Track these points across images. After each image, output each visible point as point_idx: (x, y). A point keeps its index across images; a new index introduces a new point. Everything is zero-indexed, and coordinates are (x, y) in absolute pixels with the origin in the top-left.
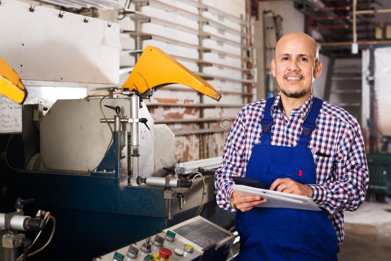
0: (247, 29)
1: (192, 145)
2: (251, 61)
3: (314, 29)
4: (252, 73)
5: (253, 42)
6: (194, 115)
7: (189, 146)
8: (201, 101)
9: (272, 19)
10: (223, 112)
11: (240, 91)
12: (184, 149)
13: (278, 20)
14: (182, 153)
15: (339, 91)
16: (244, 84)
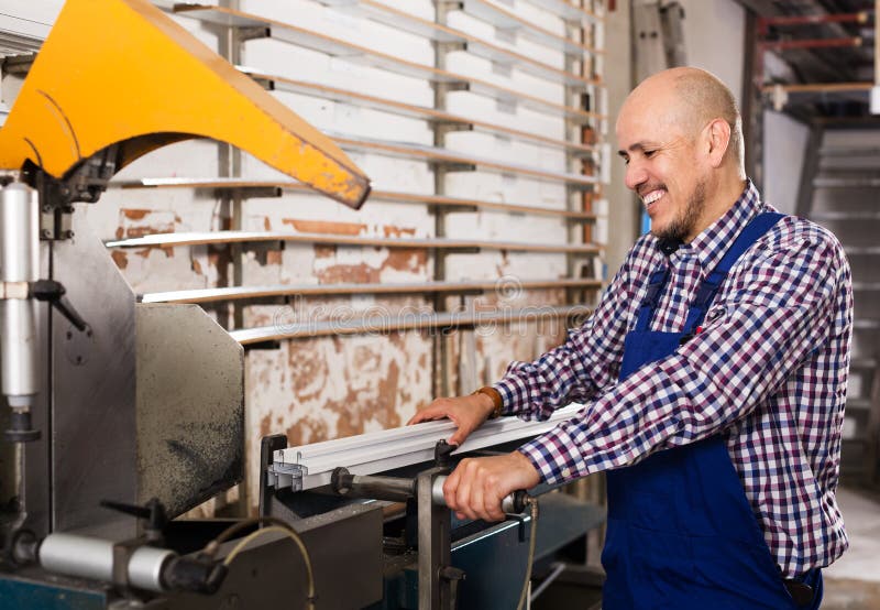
0: (582, 32)
1: (408, 361)
2: (592, 123)
3: (771, 49)
4: (595, 156)
5: (599, 70)
6: (416, 271)
7: (400, 362)
8: (439, 232)
9: (655, 11)
10: (507, 263)
11: (562, 206)
12: (384, 373)
13: (673, 14)
14: (375, 384)
15: (834, 215)
16: (572, 186)
